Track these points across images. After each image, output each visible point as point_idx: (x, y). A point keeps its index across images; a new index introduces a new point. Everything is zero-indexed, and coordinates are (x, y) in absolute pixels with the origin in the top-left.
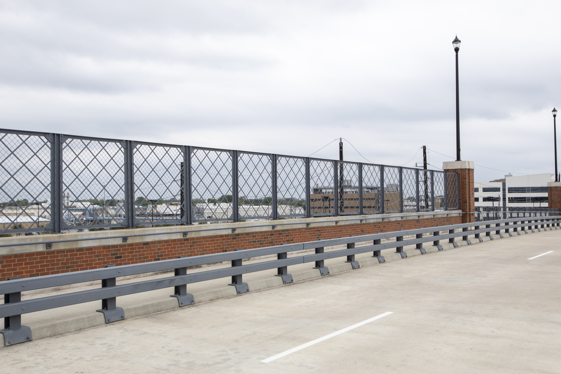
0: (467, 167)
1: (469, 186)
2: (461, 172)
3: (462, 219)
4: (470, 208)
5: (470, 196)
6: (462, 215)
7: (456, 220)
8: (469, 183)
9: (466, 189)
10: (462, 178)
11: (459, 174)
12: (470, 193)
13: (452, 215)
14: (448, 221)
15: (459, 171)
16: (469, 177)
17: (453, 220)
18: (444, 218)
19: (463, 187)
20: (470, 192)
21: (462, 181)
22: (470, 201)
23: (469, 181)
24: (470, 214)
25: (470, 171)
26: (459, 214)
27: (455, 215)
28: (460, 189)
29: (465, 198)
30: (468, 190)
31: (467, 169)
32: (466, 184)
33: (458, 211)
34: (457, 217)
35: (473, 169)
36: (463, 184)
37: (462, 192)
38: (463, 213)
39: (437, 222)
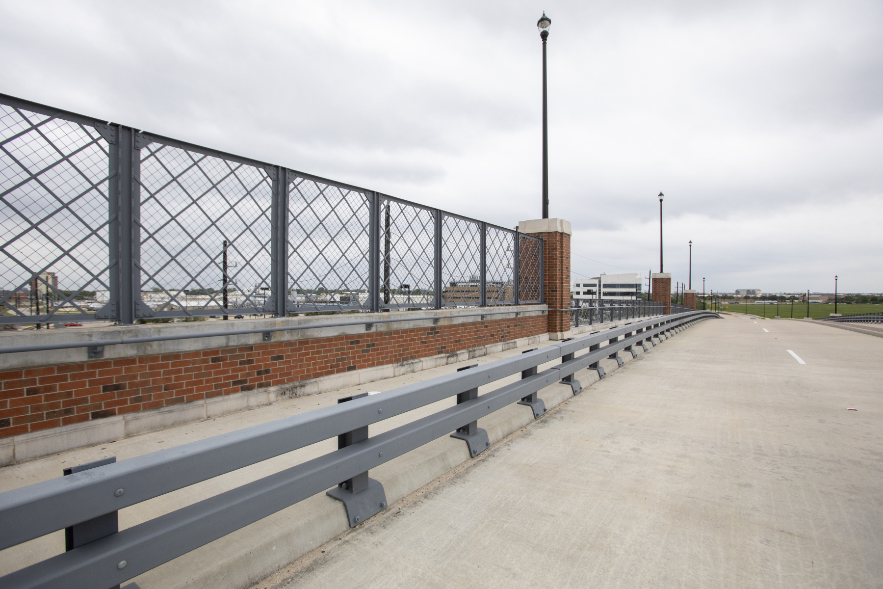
0: (559, 230)
1: (562, 262)
2: (549, 239)
3: (548, 320)
4: (562, 302)
5: (562, 280)
6: (549, 312)
7: (535, 323)
8: (562, 257)
9: (556, 267)
10: (549, 249)
11: (545, 241)
12: (562, 275)
13: (527, 315)
14: (519, 325)
15: (545, 236)
16: (562, 246)
17: (529, 324)
18: (508, 320)
19: (552, 265)
20: (562, 273)
21: (549, 254)
22: (562, 288)
23: (562, 254)
24: (562, 312)
25: (563, 238)
26: (543, 311)
27: (533, 314)
28: (546, 267)
29: (553, 283)
30: (559, 270)
31: (559, 232)
32: (556, 259)
33: (539, 306)
34: (537, 317)
35: (569, 235)
36: (552, 259)
37: (549, 272)
38: (550, 309)
39: (493, 329)
